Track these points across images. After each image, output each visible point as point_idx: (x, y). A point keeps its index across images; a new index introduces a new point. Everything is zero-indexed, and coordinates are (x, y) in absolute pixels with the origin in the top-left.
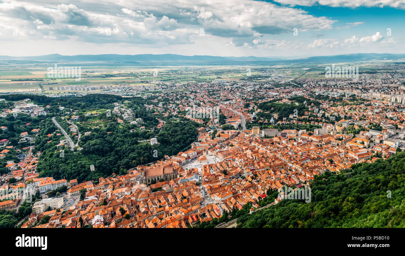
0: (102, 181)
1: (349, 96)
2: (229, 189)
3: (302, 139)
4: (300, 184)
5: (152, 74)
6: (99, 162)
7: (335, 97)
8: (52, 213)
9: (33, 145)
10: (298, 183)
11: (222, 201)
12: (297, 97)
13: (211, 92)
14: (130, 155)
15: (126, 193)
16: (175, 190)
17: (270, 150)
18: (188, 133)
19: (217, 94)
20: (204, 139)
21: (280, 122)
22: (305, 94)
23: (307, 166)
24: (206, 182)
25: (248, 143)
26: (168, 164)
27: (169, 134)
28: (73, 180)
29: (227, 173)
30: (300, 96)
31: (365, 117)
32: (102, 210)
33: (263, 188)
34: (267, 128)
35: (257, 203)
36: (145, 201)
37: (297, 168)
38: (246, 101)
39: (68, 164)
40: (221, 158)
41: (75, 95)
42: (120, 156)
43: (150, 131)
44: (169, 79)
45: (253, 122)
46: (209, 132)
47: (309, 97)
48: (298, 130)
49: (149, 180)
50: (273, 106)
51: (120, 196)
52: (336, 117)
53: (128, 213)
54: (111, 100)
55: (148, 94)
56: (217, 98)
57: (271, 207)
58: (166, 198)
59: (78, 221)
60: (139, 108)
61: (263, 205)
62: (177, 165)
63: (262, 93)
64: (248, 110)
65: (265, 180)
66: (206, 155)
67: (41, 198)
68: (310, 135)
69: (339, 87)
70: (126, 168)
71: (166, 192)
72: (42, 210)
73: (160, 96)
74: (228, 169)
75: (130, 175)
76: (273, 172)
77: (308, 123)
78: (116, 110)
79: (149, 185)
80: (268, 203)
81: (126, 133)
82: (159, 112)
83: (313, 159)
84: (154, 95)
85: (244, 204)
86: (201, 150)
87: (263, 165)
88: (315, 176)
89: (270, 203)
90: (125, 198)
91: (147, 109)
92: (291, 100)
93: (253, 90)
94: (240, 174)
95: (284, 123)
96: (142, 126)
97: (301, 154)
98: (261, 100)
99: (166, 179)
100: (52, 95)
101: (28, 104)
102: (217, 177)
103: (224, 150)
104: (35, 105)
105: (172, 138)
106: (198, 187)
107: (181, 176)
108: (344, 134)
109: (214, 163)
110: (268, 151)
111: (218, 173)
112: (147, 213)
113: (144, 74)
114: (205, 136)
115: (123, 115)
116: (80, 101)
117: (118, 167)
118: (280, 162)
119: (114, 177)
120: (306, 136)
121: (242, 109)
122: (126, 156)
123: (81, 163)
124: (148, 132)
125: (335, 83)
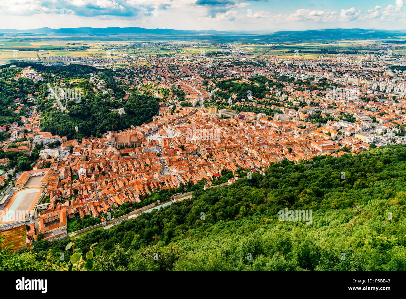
0: (84, 141)
1: (318, 79)
2: (186, 164)
3: (260, 123)
4: (255, 168)
5: (119, 47)
6: (81, 125)
7: (302, 80)
8: (51, 161)
9: (36, 105)
10: (253, 167)
11: (180, 174)
12: (258, 78)
13: (171, 67)
14: (104, 122)
15: (102, 154)
16: (139, 157)
17: (226, 131)
18: (150, 106)
19: (177, 70)
20: (164, 114)
21: (238, 103)
22: (268, 75)
23: (264, 152)
24: (166, 154)
25: (205, 121)
26: (134, 134)
27: (134, 105)
28: (64, 137)
29: (185, 148)
30: (261, 76)
31: (336, 105)
32: (85, 165)
33: (218, 168)
34: (224, 108)
35: (211, 181)
36: (116, 163)
37: (253, 153)
38: (205, 78)
39: (60, 123)
40: (179, 133)
41: (62, 64)
42: (96, 122)
43: (118, 101)
44: (134, 52)
45: (211, 101)
46: (168, 107)
47: (272, 77)
48: (257, 113)
49: (119, 145)
50: (232, 85)
51: (98, 155)
52: (301, 102)
53: (103, 170)
54: (88, 70)
55: (116, 66)
56: (177, 73)
57: (224, 187)
58: (132, 163)
59: (69, 170)
60: (109, 79)
61: (217, 184)
62: (141, 135)
63: (221, 71)
64: (207, 88)
65: (220, 161)
66: (166, 129)
67: (44, 148)
68: (270, 119)
69: (308, 68)
70: (101, 132)
71: (132, 158)
72: (45, 157)
73: (127, 69)
74: (186, 145)
75: (104, 139)
76: (228, 154)
77: (268, 107)
78: (92, 80)
79: (119, 149)
80: (222, 183)
81: (100, 101)
82: (125, 84)
83: (271, 145)
84: (121, 67)
85: (199, 180)
86: (161, 123)
87: (219, 146)
88: (272, 164)
89: (224, 183)
90: (101, 158)
91: (116, 80)
92: (251, 80)
93: (212, 67)
94: (196, 151)
95: (243, 105)
96: (112, 96)
97: (258, 139)
98: (220, 78)
99: (132, 147)
100: (46, 63)
101: (31, 71)
102: (176, 151)
103: (182, 126)
104: (35, 72)
105: (137, 110)
106: (158, 158)
107: (144, 146)
108: (308, 122)
109: (173, 137)
110: (225, 132)
111: (176, 147)
112: (118, 173)
113: (113, 47)
114: (165, 110)
115: (97, 85)
116: (65, 70)
117: (95, 130)
118: (236, 144)
119: (92, 139)
120: (265, 120)
121: (200, 87)
122: (101, 122)
123: (69, 124)
124: (117, 102)
125: (303, 63)
